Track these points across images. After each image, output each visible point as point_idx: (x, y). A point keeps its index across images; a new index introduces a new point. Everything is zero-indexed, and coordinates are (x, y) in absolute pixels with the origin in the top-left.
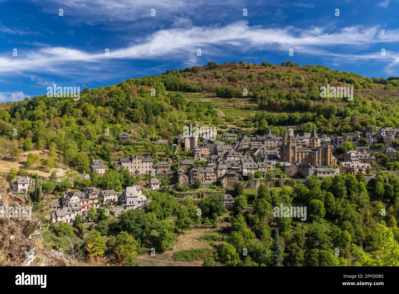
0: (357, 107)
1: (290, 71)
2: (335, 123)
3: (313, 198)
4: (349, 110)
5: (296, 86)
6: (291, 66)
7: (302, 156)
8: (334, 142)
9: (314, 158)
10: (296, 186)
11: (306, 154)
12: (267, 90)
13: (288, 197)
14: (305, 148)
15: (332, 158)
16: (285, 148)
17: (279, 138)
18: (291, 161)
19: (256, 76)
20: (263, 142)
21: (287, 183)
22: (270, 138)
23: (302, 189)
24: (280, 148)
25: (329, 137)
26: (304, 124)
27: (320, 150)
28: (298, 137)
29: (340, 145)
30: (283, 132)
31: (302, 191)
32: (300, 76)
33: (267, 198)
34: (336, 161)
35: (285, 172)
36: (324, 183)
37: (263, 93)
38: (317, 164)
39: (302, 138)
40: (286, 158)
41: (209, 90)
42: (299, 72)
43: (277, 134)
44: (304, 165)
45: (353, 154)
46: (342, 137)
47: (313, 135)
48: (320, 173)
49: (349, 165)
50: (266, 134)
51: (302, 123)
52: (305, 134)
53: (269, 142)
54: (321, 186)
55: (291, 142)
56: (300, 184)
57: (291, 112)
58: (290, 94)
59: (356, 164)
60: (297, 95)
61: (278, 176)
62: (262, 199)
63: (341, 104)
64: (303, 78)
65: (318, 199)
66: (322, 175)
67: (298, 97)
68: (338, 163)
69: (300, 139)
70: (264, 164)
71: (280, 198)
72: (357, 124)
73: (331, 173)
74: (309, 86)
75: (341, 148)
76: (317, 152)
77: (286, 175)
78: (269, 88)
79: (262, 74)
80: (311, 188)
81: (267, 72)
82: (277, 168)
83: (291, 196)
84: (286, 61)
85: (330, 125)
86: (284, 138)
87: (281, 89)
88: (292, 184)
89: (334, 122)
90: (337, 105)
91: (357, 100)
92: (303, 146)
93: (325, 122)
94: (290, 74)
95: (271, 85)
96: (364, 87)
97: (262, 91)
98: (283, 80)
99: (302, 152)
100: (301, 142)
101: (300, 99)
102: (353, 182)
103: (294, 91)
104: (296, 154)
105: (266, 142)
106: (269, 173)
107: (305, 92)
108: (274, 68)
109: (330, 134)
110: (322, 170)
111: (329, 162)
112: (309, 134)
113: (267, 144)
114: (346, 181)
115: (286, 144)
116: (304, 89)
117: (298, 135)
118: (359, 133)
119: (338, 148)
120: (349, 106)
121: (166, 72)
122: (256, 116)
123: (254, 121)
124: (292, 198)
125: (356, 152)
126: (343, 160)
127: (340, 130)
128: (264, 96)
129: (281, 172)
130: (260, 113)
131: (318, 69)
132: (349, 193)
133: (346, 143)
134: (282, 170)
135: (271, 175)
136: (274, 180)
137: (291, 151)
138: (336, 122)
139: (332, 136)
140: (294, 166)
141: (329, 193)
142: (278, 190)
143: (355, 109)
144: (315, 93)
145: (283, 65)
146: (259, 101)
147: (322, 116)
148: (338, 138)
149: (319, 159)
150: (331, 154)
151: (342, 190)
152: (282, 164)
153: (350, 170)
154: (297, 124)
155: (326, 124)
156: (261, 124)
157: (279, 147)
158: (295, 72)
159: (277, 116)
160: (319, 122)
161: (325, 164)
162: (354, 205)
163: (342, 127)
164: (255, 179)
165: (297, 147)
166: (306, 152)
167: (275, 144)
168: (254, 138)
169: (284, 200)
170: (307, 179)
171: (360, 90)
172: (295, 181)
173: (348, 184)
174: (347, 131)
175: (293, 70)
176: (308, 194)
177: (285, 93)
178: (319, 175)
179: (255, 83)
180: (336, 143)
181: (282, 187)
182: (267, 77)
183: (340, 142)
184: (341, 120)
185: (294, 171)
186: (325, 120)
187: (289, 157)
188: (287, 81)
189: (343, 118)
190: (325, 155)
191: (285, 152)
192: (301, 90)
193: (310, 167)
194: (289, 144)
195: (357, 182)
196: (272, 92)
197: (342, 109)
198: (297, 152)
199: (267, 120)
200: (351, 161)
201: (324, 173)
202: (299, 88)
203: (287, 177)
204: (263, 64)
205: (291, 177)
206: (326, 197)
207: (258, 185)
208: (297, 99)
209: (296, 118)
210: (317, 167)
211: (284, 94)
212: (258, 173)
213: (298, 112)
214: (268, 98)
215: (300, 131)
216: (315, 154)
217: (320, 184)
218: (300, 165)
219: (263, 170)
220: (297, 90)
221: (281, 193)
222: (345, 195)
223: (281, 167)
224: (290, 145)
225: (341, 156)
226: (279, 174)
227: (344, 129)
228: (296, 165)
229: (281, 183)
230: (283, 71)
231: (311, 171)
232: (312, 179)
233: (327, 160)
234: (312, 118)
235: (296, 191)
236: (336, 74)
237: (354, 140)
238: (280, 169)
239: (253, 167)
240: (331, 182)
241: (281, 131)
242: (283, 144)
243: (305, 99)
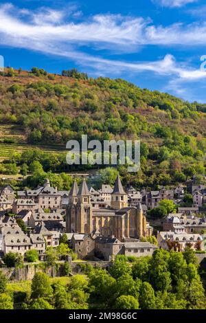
0: (177, 147)
1: (76, 85)
2: (148, 170)
3: (121, 294)
4: (167, 151)
5: (86, 110)
6: (78, 77)
7: (100, 223)
8: (147, 200)
9: (120, 227)
10: (93, 273)
11: (107, 219)
12: (41, 113)
13: (81, 293)
14: (104, 210)
15: (145, 226)
16: (74, 210)
17: (62, 193)
18: (83, 231)
19: (23, 89)
20: (36, 198)
21: (78, 269)
22: (47, 192)
23: (103, 278)
24: (64, 210)
25: (139, 192)
26: (101, 170)
27: (128, 212)
28: (92, 192)
29: (156, 205)
30: (68, 183)
31: (104, 281)
32: (91, 93)
33: (47, 295)
34: (152, 229)
35: (74, 250)
36: (136, 268)
37: (34, 117)
38: (123, 236)
39: (98, 193)
40: (76, 227)
42: (89, 87)
43: (58, 186)
44: (103, 237)
45: (176, 220)
46: (158, 192)
47: (116, 190)
48: (130, 250)
49: (171, 236)
50: (42, 185)
52: (103, 186)
53: (46, 199)
54: (133, 271)
55: (83, 200)
56: (98, 270)
58: (78, 122)
59: (181, 235)
60: (88, 123)
61: (64, 258)
62: (41, 299)
63: (153, 140)
64: (95, 96)
65: (129, 293)
66: (132, 254)
67: (89, 127)
68: (155, 234)
69: (95, 195)
70: (41, 238)
71: (69, 296)
72: (179, 172)
73: (146, 251)
74: (105, 111)
75: (158, 209)
76: (123, 216)
77: (76, 255)
78: (43, 109)
79: (31, 86)
80: (118, 277)
81: (40, 84)
82: (62, 244)
83: (86, 291)
84: (70, 69)
86: (71, 194)
87: (63, 112)
88: (86, 271)
89: (146, 168)
90: (149, 142)
91: (176, 135)
92: (100, 206)
94: (76, 89)
95: (47, 105)
96: (185, 117)
97: (33, 114)
98: (65, 98)
99: (100, 217)
100: (98, 200)
101: (92, 131)
102: (179, 264)
103: (83, 117)
104: (92, 220)
105: (41, 199)
106: (49, 253)
107: (100, 119)
108: (50, 78)
109: (139, 187)
110: (132, 245)
111: (141, 232)
112: (108, 186)
113: (43, 203)
114: (169, 262)
115: (75, 203)
116: (98, 114)
117: (92, 189)
118: (182, 186)
119: (153, 210)
120: (166, 144)
122: (23, 156)
123: (20, 164)
124: (88, 295)
125: (179, 215)
126: (162, 229)
127: (155, 182)
128: (35, 122)
129: (69, 250)
130: (30, 150)
131: (118, 85)
132: (174, 283)
133: (164, 201)
134: (71, 247)
135: (53, 256)
136: (57, 265)
137: (83, 214)
138: (149, 168)
139: (144, 191)
140: (89, 239)
141: (146, 283)
142: (64, 281)
143: (175, 149)
144: (115, 122)
145: (64, 74)
146: (28, 130)
148: (153, 193)
149: (127, 227)
150: (145, 219)
151: (163, 278)
152: (69, 236)
153: (173, 245)
154: (88, 169)
155: (134, 172)
156: (31, 170)
157: (63, 208)
158: (84, 88)
159: (58, 157)
160: (123, 169)
161: (135, 236)
162: (182, 301)
163: (157, 177)
164: (26, 264)
165: (92, 208)
166: (106, 217)
167: (56, 203)
168: (21, 193)
169: (75, 299)
170: (110, 261)
171: (178, 120)
172: (91, 264)
173: (172, 267)
174: (164, 183)
175: (80, 83)
176: (114, 285)
177: (69, 118)
178: (128, 254)
179: (21, 101)
180: (149, 201)
181: (70, 275)
182: (41, 92)
183: (156, 199)
184: (155, 166)
185: (88, 248)
187: (80, 225)
188: (72, 100)
189: (159, 162)
190: (135, 222)
191: (73, 216)
192: (93, 115)
193: (114, 240)
194: (79, 203)
195: (185, 265)
196: (48, 117)
197: (157, 149)
198: (93, 217)
199: (41, 162)
200: (173, 230)
201: (136, 250)
202: (90, 112)
203: (78, 259)
204: (34, 71)
205: (83, 259)
206: (142, 291)
207: (31, 275)
208: (88, 130)
210: (123, 241)
211: (68, 122)
212: (30, 253)
214: (42, 126)
215: (94, 182)
216: (121, 219)
217: (131, 270)
218: (98, 238)
219: (39, 247)
220: (88, 115)
221: (70, 287)
222: (169, 286)
223: (68, 242)
224: (82, 205)
225: (158, 223)
226: (66, 254)
227: (161, 180)
228: (92, 239)
229: (70, 269)
230: (65, 84)
231: (116, 248)
232: (118, 261)
233: (139, 229)
235: (94, 281)
236: (145, 93)
237: (176, 196)
238: (66, 245)
239: (22, 243)
240: (147, 265)
241: (65, 181)
242: (71, 203)
243: (101, 131)
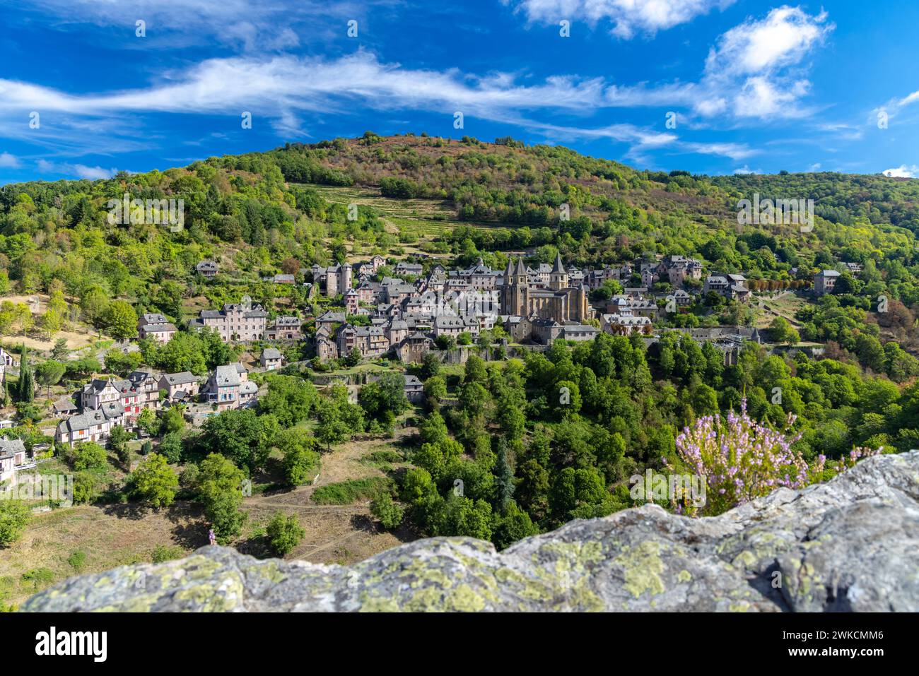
0: (625, 221)
1: (511, 155)
3: (561, 379)
4: (612, 226)
5: (522, 182)
6: (513, 145)
7: (538, 304)
8: (589, 280)
9: (559, 309)
10: (530, 357)
12: (472, 186)
13: (518, 378)
14: (542, 291)
15: (587, 308)
16: (509, 291)
17: (497, 273)
18: (519, 314)
19: (453, 160)
20: (469, 279)
21: (513, 353)
22: (481, 272)
23: (541, 363)
24: (498, 291)
25: (580, 272)
26: (539, 248)
27: (569, 293)
28: (529, 271)
29: (599, 285)
30: (503, 262)
31: (542, 366)
32: (528, 163)
33: (481, 380)
34: (595, 312)
35: (510, 333)
36: (577, 353)
37: (465, 192)
38: (563, 319)
39: (536, 273)
40: (512, 309)
41: (366, 184)
42: (526, 157)
43: (492, 265)
44: (541, 321)
45: (622, 302)
46: (602, 271)
47: (555, 269)
48: (570, 334)
49: (617, 319)
50: (475, 265)
51: (534, 246)
52: (541, 265)
53: (480, 280)
54: (573, 356)
55: (520, 280)
56: (536, 354)
57: (516, 228)
58: (513, 195)
59: (627, 318)
60: (524, 197)
61: (499, 341)
62: (474, 383)
63: (597, 214)
64: (533, 166)
65: (568, 379)
66: (572, 338)
67: (526, 201)
68: (598, 316)
69: (532, 275)
70: (474, 320)
71: (505, 380)
72: (626, 248)
73: (587, 335)
74: (543, 182)
75: (602, 290)
76: (563, 298)
77: (512, 339)
78: (475, 182)
79: (462, 157)
80: (557, 361)
81: (471, 155)
82: (497, 327)
83: (523, 375)
84: (505, 137)
85: (582, 250)
86: (506, 273)
87: (497, 185)
88: (523, 355)
89: (589, 245)
90: (593, 216)
91: (624, 208)
92: (538, 286)
93: (573, 245)
94: (511, 159)
95: (479, 177)
96: (634, 187)
97: (464, 188)
98: (500, 169)
99: (538, 298)
100: (535, 281)
101: (529, 205)
102: (624, 349)
103: (519, 190)
104: (529, 301)
105: (474, 280)
106: (483, 336)
107: (537, 192)
108: (483, 148)
109: (582, 266)
110: (573, 328)
111: (583, 315)
112: (547, 265)
113: (476, 283)
114: (613, 347)
115: (510, 283)
116: (536, 186)
117: (529, 268)
118: (629, 264)
119: (596, 291)
120: (612, 218)
121: (284, 147)
122: (454, 233)
123: (451, 242)
124: (525, 380)
125: (626, 296)
126: (605, 312)
127: (599, 260)
128: (467, 197)
129: (504, 333)
130: (462, 227)
131: (558, 153)
132: (618, 369)
133: (609, 281)
134: (505, 330)
135: (488, 338)
136: (491, 349)
137: (520, 295)
138: (592, 246)
139: (586, 270)
140: (526, 322)
141: (587, 369)
142: (499, 365)
143: (622, 224)
144: (555, 194)
145: (497, 142)
146: (459, 206)
147: (568, 234)
148: (597, 272)
149: (567, 309)
150: (587, 301)
151: (607, 363)
152: (504, 318)
153: (617, 329)
154: (525, 247)
155: (576, 250)
156: (463, 248)
158: (520, 157)
159: (491, 234)
160: (563, 246)
161: (576, 318)
162: (627, 388)
163: (602, 254)
164: (459, 347)
165: (529, 289)
166: (544, 299)
167: (490, 283)
168: (453, 273)
169: (510, 383)
170: (548, 345)
171: (627, 191)
172: (528, 348)
173: (617, 352)
174: (610, 261)
175: (515, 152)
176: (552, 370)
177: (504, 192)
178: (568, 338)
179: (451, 173)
180: (592, 281)
181: (506, 359)
182: (472, 163)
183: (600, 279)
184: (599, 243)
185: (525, 331)
186: (574, 241)
187: (516, 306)
188: (507, 171)
189: (604, 239)
190: (576, 304)
191: (508, 297)
192: (530, 188)
193: (552, 323)
194: (515, 283)
195: (631, 350)
196: (481, 190)
197: (602, 224)
198: (530, 298)
199: (474, 240)
200: (618, 312)
201: (577, 334)
202: (527, 185)
203: (514, 342)
204: (465, 141)
205: (520, 343)
206: (583, 376)
207: (464, 358)
208: (524, 204)
209: (524, 238)
210: (563, 324)
211: (502, 196)
212: (463, 335)
213: (528, 228)
214: (474, 201)
215: (531, 261)
216: (561, 300)
217: (571, 354)
218: (535, 321)
219: (473, 330)
220: (524, 188)
221: (505, 371)
222: (612, 372)
223: (503, 325)
224: (518, 286)
225: (602, 304)
226: (501, 337)
227: (606, 258)
228: (529, 322)
229: (505, 353)
230: (499, 153)
231: (555, 332)
232: (557, 345)
233: (580, 311)
234: (550, 238)
235: (531, 366)
236: (589, 162)
237: (622, 276)
238: (502, 328)
239: (454, 325)
240: (589, 350)
241: (500, 260)
242: (506, 283)
243: (539, 205)
